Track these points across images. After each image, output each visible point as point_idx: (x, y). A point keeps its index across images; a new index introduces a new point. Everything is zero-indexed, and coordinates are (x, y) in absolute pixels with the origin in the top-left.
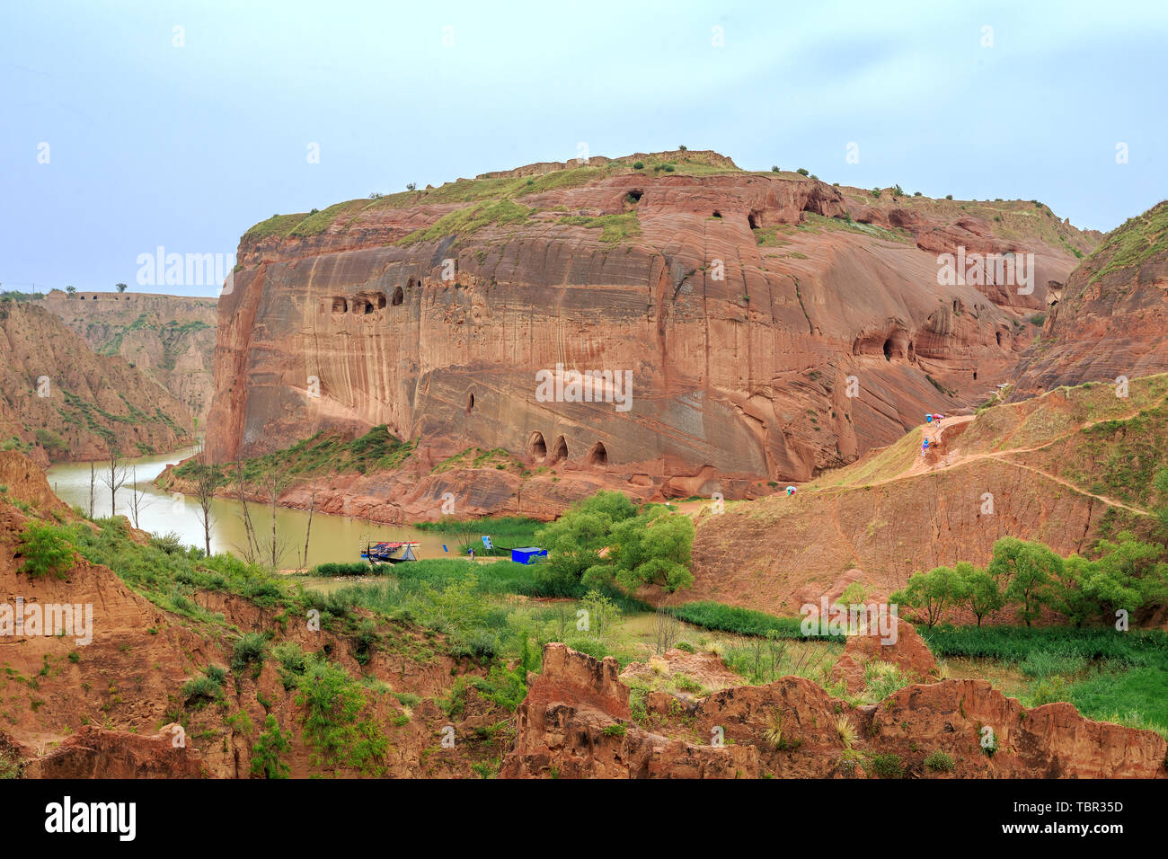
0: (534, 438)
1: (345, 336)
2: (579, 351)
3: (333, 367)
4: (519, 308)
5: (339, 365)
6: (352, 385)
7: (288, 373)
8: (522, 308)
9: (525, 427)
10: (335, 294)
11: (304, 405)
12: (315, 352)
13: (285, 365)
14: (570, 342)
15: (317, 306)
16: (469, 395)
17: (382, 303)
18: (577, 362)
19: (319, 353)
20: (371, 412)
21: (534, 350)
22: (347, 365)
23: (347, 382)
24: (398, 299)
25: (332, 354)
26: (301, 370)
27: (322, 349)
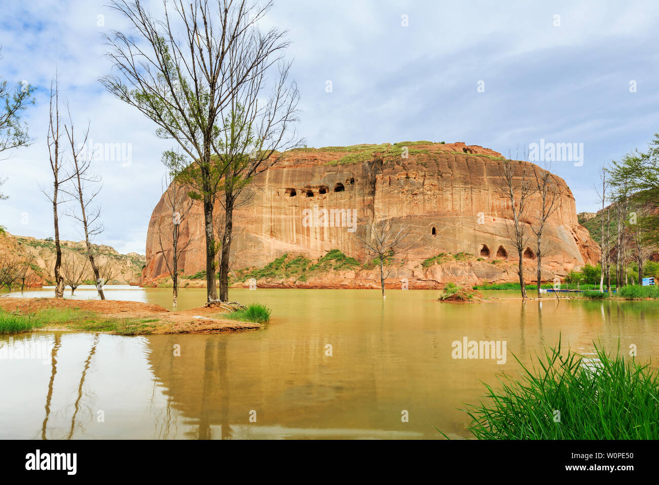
0: (481, 247)
1: (294, 208)
2: (500, 206)
3: (283, 224)
4: (461, 186)
5: (288, 223)
6: (296, 232)
7: (250, 226)
8: (463, 186)
9: (476, 242)
10: (287, 187)
11: (262, 243)
12: (270, 216)
13: (248, 222)
14: (494, 202)
15: (274, 193)
16: (432, 228)
17: (323, 191)
18: (498, 212)
19: (273, 216)
20: (312, 245)
21: (473, 206)
22: (294, 222)
23: (293, 231)
24: (340, 188)
25: (283, 217)
26: (259, 225)
27: (275, 214)
